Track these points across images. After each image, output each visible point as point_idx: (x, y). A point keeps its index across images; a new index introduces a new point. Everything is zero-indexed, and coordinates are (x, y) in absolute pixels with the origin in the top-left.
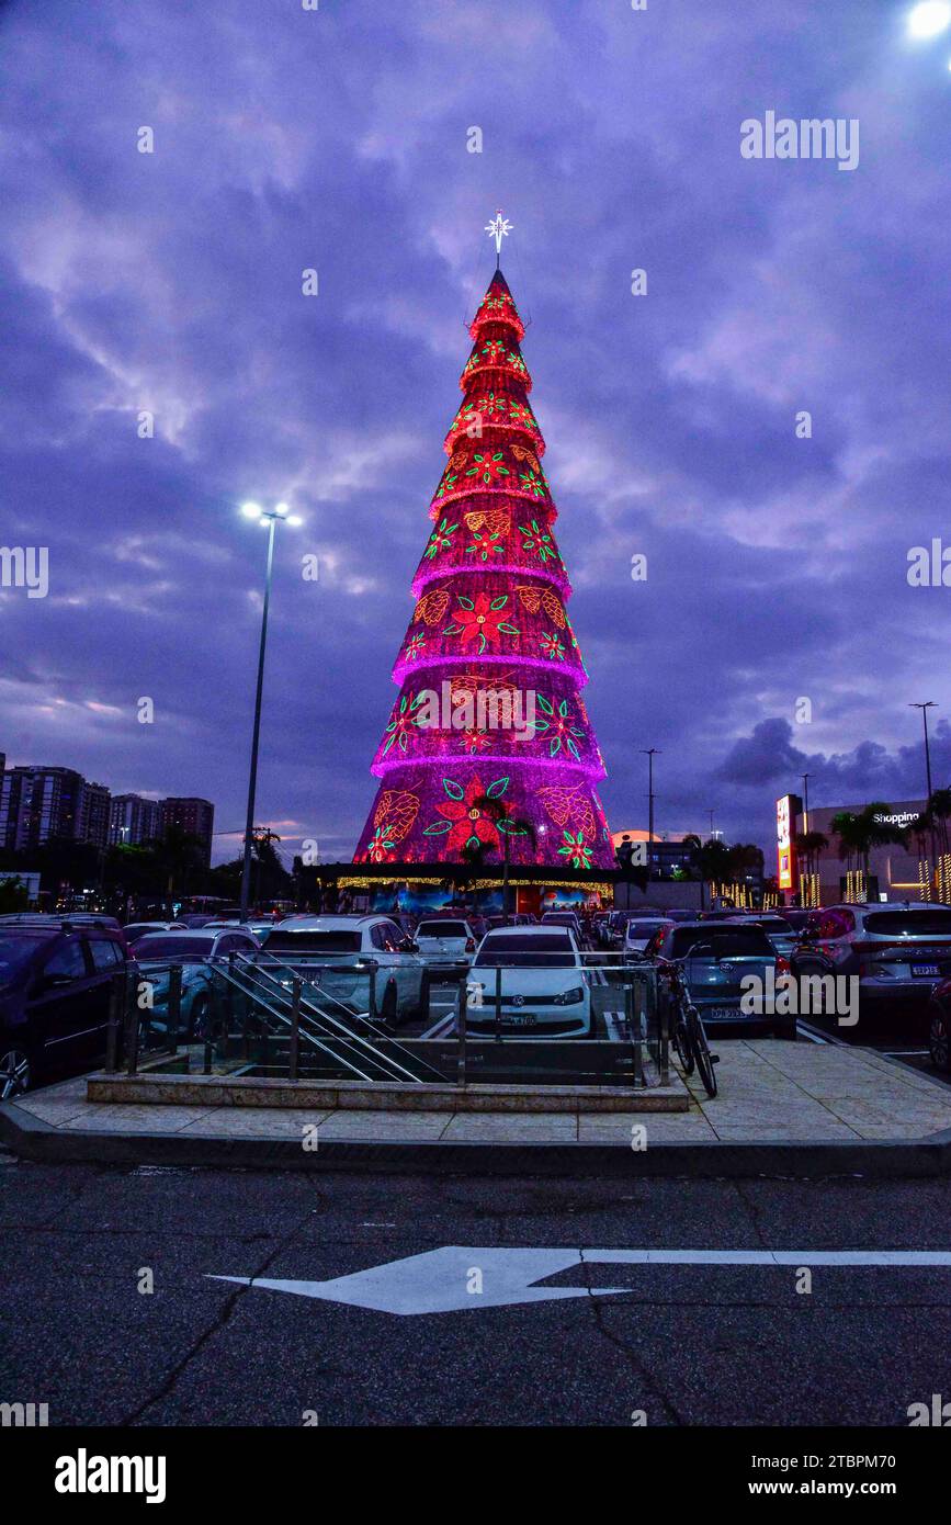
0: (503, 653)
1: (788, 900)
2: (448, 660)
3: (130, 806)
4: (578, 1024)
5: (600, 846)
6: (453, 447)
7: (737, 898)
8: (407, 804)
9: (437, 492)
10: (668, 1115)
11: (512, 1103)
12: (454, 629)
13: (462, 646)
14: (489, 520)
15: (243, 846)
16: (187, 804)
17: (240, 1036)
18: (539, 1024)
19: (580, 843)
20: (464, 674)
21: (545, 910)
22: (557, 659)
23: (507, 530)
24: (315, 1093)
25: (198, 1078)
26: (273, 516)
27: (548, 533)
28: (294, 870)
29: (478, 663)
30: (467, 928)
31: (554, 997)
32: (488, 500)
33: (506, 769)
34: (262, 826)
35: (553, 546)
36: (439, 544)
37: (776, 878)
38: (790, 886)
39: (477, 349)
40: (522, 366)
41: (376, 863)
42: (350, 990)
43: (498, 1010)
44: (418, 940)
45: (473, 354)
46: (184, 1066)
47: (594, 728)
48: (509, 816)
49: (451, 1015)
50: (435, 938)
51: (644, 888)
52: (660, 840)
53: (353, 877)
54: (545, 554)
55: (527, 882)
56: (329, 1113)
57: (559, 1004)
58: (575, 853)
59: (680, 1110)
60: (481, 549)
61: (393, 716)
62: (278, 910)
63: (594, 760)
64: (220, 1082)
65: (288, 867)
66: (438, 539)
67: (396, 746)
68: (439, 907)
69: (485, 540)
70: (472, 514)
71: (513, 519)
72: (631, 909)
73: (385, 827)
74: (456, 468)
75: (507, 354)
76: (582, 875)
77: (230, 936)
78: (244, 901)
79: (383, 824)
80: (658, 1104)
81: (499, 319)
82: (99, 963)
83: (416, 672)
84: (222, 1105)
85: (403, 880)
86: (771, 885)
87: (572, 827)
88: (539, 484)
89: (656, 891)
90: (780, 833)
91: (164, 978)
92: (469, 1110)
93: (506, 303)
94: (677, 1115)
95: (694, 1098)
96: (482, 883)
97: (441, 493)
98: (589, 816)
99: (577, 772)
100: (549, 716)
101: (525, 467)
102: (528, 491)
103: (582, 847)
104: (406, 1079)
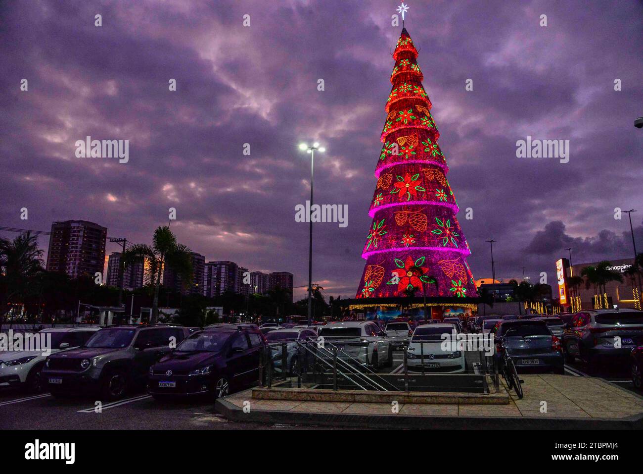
0: (418, 200)
1: (565, 309)
2: (394, 205)
3: (257, 276)
4: (459, 367)
5: (470, 287)
6: (390, 109)
7: (539, 309)
8: (379, 271)
9: (384, 130)
10: (500, 406)
11: (429, 400)
12: (395, 191)
13: (399, 198)
14: (408, 140)
15: (308, 292)
16: (282, 274)
17: (312, 373)
18: (441, 367)
19: (460, 285)
20: (401, 210)
21: (445, 317)
22: (444, 201)
23: (417, 144)
24: (345, 395)
25: (296, 389)
26: (312, 148)
27: (435, 144)
28: (330, 302)
29: (407, 205)
30: (408, 326)
31: (447, 355)
32: (407, 132)
33: (424, 253)
34: (314, 283)
35: (438, 149)
36: (386, 152)
37: (559, 299)
38: (566, 303)
39: (397, 64)
40: (418, 69)
41: (366, 298)
42: (358, 353)
43: (422, 361)
44: (386, 331)
45: (395, 67)
46: (289, 385)
47: (463, 232)
48: (426, 274)
49: (402, 365)
50: (394, 331)
51: (492, 306)
52: (499, 282)
53: (356, 304)
54: (435, 153)
55: (436, 305)
56: (351, 403)
57: (450, 358)
58: (458, 290)
59: (505, 404)
60: (405, 154)
61: (370, 232)
62: (324, 320)
63: (464, 247)
64: (305, 391)
65: (327, 301)
66: (386, 150)
67: (372, 245)
68: (396, 317)
69: (407, 149)
70: (400, 138)
71: (419, 139)
72: (486, 315)
73: (370, 281)
74: (392, 118)
75: (411, 65)
76: (462, 300)
77: (305, 331)
78: (309, 316)
79: (368, 281)
80: (495, 401)
81: (406, 49)
82: (253, 343)
83: (380, 211)
84: (306, 401)
85: (379, 305)
86: (557, 302)
87: (456, 278)
88: (430, 122)
89: (499, 307)
90: (559, 277)
91: (280, 348)
92: (411, 403)
93: (408, 42)
94: (504, 406)
95: (512, 399)
96: (415, 306)
97: (385, 130)
98: (463, 273)
99: (457, 252)
100: (442, 227)
101: (423, 115)
102: (425, 125)
103: (461, 287)
104: (381, 389)
